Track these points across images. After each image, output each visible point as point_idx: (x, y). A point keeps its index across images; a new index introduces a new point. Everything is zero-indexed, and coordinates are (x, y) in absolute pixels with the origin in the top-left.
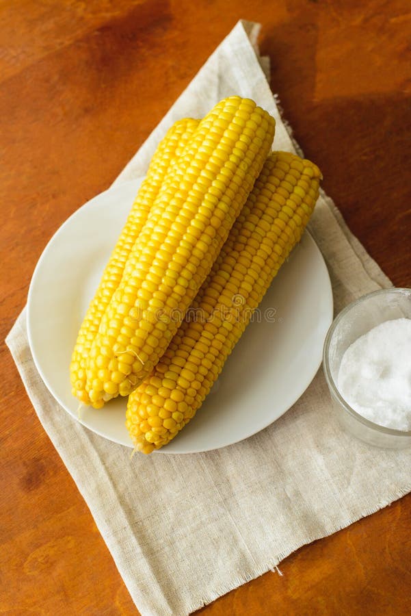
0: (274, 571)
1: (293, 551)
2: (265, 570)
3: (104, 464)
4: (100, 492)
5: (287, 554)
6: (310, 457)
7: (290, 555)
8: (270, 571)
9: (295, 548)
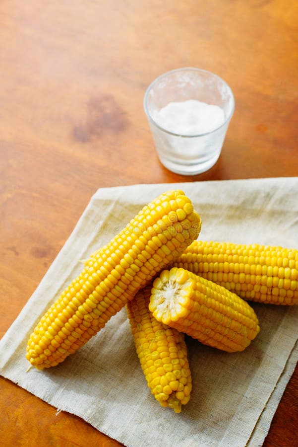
0: (58, 410)
1: (75, 414)
2: (56, 406)
3: (65, 282)
4: (48, 289)
5: (71, 412)
6: (142, 392)
7: (72, 414)
8: (57, 409)
9: (77, 414)
